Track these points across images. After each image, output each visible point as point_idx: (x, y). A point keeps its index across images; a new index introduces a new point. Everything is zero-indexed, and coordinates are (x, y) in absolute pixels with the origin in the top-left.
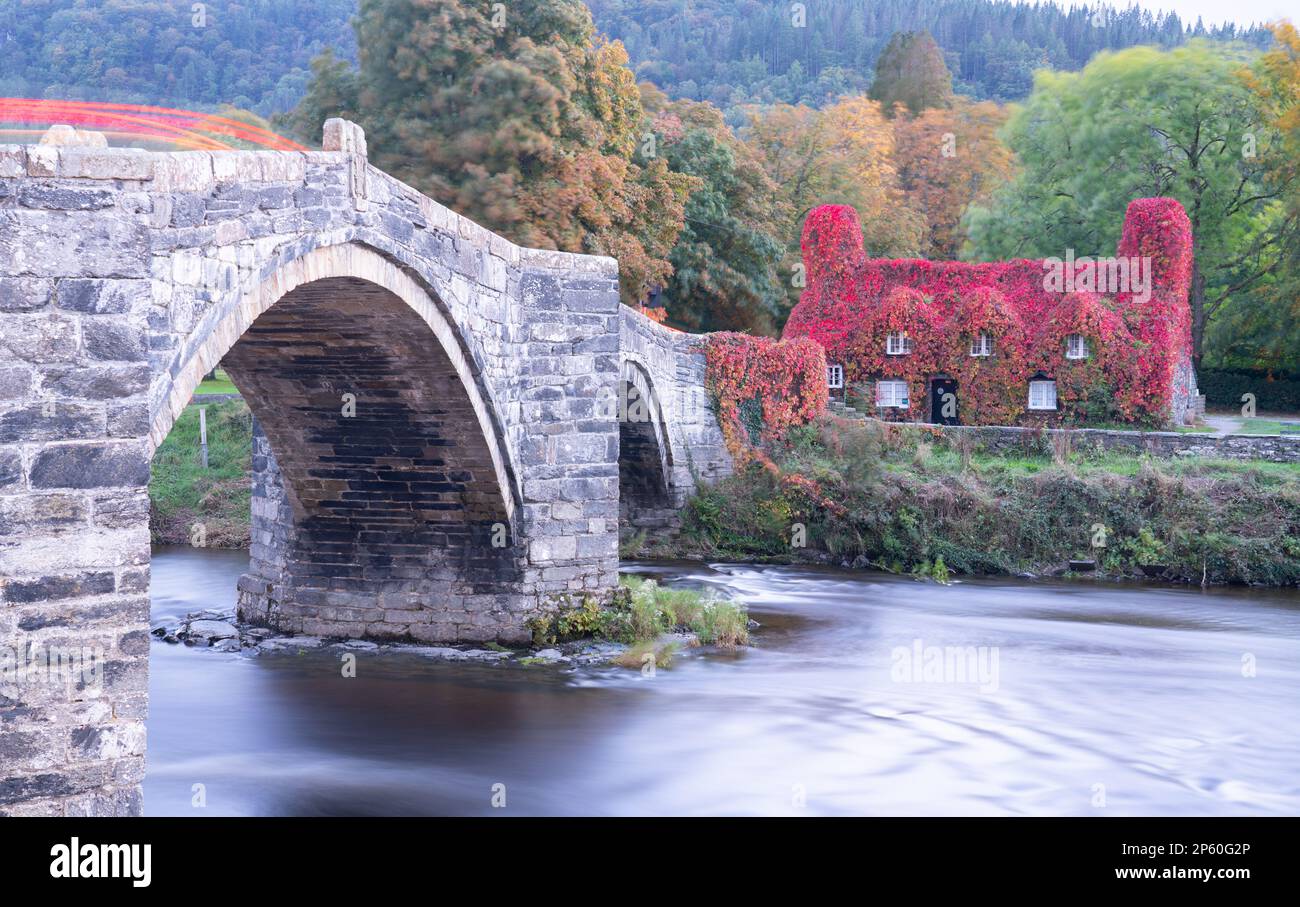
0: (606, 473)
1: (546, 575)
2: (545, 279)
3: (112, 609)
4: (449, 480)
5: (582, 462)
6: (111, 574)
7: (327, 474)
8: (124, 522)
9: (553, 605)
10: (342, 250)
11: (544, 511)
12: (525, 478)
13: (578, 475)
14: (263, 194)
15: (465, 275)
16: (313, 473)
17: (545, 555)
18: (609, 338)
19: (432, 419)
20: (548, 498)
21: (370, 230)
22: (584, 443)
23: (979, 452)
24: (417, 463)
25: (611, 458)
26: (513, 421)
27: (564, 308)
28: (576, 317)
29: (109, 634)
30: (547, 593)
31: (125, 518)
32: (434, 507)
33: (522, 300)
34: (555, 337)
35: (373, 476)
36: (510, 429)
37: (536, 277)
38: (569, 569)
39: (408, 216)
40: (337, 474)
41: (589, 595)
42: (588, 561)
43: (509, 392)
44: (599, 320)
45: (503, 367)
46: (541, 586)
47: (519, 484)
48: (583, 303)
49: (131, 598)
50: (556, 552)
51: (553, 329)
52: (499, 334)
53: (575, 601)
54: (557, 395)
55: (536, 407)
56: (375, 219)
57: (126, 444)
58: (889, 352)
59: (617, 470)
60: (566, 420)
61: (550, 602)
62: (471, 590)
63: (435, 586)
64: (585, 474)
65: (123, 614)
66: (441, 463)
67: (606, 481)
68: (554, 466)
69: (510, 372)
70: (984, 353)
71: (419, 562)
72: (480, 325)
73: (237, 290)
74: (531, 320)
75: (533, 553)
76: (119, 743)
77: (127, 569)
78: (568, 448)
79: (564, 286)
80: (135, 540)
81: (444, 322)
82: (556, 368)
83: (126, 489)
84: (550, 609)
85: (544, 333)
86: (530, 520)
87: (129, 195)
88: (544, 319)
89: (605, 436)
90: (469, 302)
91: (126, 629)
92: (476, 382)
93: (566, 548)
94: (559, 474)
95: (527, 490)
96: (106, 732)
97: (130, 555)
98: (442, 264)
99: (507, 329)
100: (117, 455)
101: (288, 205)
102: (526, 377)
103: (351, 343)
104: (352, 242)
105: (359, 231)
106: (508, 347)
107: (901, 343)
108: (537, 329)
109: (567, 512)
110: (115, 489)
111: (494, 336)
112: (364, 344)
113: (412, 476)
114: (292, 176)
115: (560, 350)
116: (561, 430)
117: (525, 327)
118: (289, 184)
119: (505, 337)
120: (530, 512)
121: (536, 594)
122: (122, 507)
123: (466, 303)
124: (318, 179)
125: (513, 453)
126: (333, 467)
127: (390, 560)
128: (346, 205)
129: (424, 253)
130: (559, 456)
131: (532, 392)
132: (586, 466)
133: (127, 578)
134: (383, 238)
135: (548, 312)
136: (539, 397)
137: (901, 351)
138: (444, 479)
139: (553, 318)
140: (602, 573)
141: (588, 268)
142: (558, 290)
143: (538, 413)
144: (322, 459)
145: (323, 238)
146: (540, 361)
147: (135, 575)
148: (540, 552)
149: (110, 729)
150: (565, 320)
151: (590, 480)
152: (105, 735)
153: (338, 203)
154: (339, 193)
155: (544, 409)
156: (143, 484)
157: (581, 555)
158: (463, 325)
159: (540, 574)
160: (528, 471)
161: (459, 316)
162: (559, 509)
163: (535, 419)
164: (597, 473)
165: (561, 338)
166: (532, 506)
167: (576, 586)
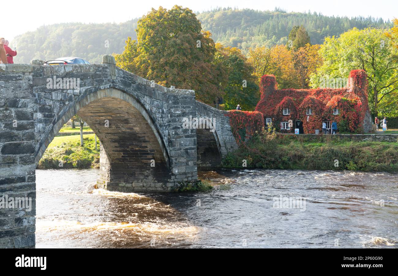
0: (193, 149)
1: (177, 177)
2: (175, 96)
3: (25, 186)
4: (149, 152)
5: (186, 146)
6: (25, 177)
7: (117, 151)
8: (28, 163)
9: (179, 185)
10: (109, 90)
11: (176, 159)
12: (171, 151)
13: (185, 150)
14: (82, 75)
15: (148, 96)
16: (113, 151)
17: (177, 172)
18: (193, 112)
19: (143, 135)
20: (177, 156)
21: (117, 84)
22: (187, 141)
23: (306, 141)
24: (140, 147)
25: (194, 144)
26: (166, 135)
27: (180, 104)
28: (184, 106)
29: (24, 193)
30: (177, 182)
31: (28, 162)
32: (146, 159)
33: (168, 102)
34: (177, 112)
35: (129, 151)
36: (165, 137)
37: (172, 96)
38: (183, 175)
39: (130, 80)
40: (120, 151)
41: (189, 182)
42: (188, 173)
43: (164, 127)
44: (190, 107)
45: (162, 121)
46: (176, 180)
47: (169, 152)
48: (185, 103)
49: (30, 183)
50: (180, 171)
51: (177, 110)
52: (161, 112)
53: (185, 184)
54: (179, 128)
55: (173, 131)
56: (119, 81)
57: (27, 142)
58: (284, 114)
59: (196, 148)
60: (181, 135)
61: (178, 184)
62: (157, 181)
63: (147, 181)
64: (187, 149)
65: (28, 188)
66: (147, 147)
67: (193, 151)
68: (178, 147)
69: (165, 122)
70: (310, 114)
71: (143, 174)
72: (154, 110)
73: (74, 101)
74: (171, 108)
75: (173, 171)
76: (28, 222)
77: (29, 175)
78: (182, 142)
79: (180, 98)
80: (31, 168)
81: (143, 109)
82: (178, 121)
83: (28, 154)
84: (178, 186)
85: (174, 111)
86: (172, 162)
87: (27, 76)
88: (175, 107)
89: (193, 139)
90: (151, 103)
91: (29, 192)
92: (154, 125)
93: (183, 169)
94: (180, 149)
95: (171, 154)
96: (24, 219)
97: (30, 172)
98: (141, 93)
99: (163, 110)
100: (25, 145)
101: (90, 78)
102: (170, 123)
103: (118, 115)
104: (111, 88)
105: (113, 85)
106: (164, 115)
107: (287, 112)
108: (172, 110)
109: (183, 160)
110: (25, 154)
111: (159, 113)
112: (122, 115)
113: (139, 151)
114: (91, 70)
115: (179, 116)
116: (180, 137)
117: (169, 110)
118: (90, 73)
119: (163, 112)
120: (172, 160)
121: (174, 182)
122: (27, 159)
123: (149, 103)
124: (100, 71)
125: (166, 144)
126: (118, 149)
127: (135, 174)
128: (109, 78)
129: (135, 90)
130: (180, 145)
131: (172, 127)
132: (188, 147)
133: (29, 178)
134: (121, 86)
135: (176, 105)
136: (174, 128)
137: (287, 114)
138: (148, 151)
139: (177, 107)
140: (193, 176)
141: (187, 93)
142: (178, 100)
143: (174, 133)
144: (116, 147)
145: (102, 87)
146: (174, 119)
147: (31, 177)
148: (175, 171)
149: (25, 218)
150: (181, 107)
151: (189, 151)
152: (24, 220)
153: (107, 77)
154: (107, 75)
155: (175, 132)
156: (33, 153)
157: (187, 171)
158: (148, 109)
159: (175, 177)
160: (171, 149)
161: (147, 107)
162: (180, 159)
163: (173, 135)
164: (191, 149)
165: (179, 113)
166: (173, 158)
167: (186, 180)
